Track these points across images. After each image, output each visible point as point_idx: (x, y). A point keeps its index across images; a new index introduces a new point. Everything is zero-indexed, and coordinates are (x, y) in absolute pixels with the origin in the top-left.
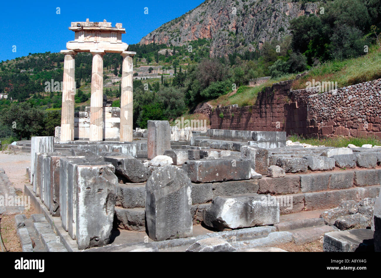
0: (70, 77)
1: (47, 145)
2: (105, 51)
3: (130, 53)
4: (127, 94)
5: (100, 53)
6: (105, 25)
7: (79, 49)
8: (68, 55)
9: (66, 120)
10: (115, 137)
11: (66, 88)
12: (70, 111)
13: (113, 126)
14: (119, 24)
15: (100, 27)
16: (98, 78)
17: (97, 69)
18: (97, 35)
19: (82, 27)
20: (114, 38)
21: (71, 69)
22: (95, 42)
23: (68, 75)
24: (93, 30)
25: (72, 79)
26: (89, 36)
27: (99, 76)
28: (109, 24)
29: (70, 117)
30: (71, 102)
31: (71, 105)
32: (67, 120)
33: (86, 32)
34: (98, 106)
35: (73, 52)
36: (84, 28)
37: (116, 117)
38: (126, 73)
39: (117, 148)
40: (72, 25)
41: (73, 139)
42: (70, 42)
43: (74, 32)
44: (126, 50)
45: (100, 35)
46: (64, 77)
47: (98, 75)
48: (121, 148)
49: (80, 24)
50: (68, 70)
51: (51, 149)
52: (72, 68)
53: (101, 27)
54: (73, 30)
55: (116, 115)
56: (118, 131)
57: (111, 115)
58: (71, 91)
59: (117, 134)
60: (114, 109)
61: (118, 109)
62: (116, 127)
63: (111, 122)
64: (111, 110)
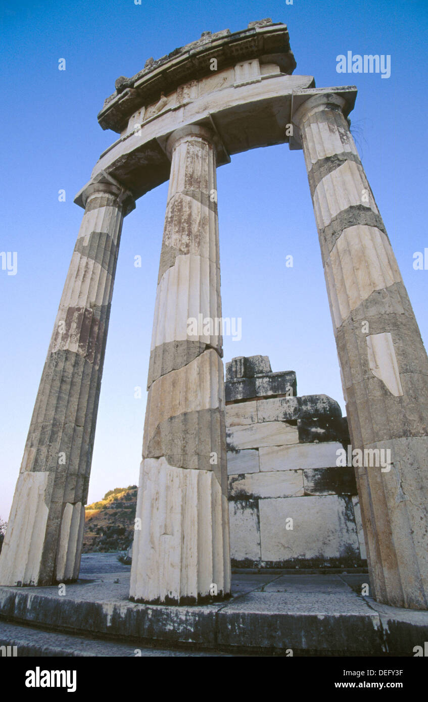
0: (85, 259)
6: (207, 41)
8: (91, 197)
10: (332, 552)
12: (59, 398)
13: (312, 484)
15: (188, 52)
17: (183, 181)
18: (186, 91)
21: (94, 234)
22: (178, 106)
23: (79, 256)
26: (159, 104)
29: (53, 433)
30: (73, 359)
31: (70, 370)
32: (38, 452)
37: (322, 439)
38: (328, 159)
50: (82, 239)
52: (99, 231)
55: (320, 431)
56: (341, 514)
57: (298, 433)
58: (79, 309)
59: (338, 528)
60: (306, 405)
61: (324, 403)
62: (330, 492)
63: (303, 470)
64: (295, 409)
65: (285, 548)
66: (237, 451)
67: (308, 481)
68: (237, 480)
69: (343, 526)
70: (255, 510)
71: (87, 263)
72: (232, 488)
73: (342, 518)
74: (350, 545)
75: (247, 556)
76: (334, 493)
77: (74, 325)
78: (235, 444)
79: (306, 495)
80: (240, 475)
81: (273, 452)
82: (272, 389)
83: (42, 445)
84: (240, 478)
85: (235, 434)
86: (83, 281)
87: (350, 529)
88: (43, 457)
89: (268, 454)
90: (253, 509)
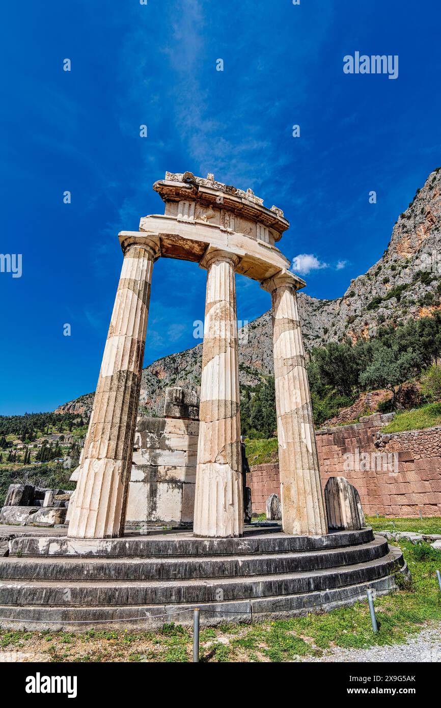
0: (140, 302)
6: (251, 199)
8: (139, 247)
15: (241, 198)
18: (227, 218)
19: (197, 186)
20: (263, 235)
23: (136, 296)
25: (144, 309)
26: (208, 215)
28: (260, 201)
31: (134, 388)
35: (158, 241)
42: (153, 217)
45: (234, 219)
47: (231, 309)
50: (136, 282)
66: (173, 451)
68: (170, 469)
70: (181, 490)
72: (166, 475)
75: (173, 519)
78: (171, 446)
80: (173, 467)
84: (173, 469)
85: (172, 439)
86: (140, 320)
90: (179, 489)
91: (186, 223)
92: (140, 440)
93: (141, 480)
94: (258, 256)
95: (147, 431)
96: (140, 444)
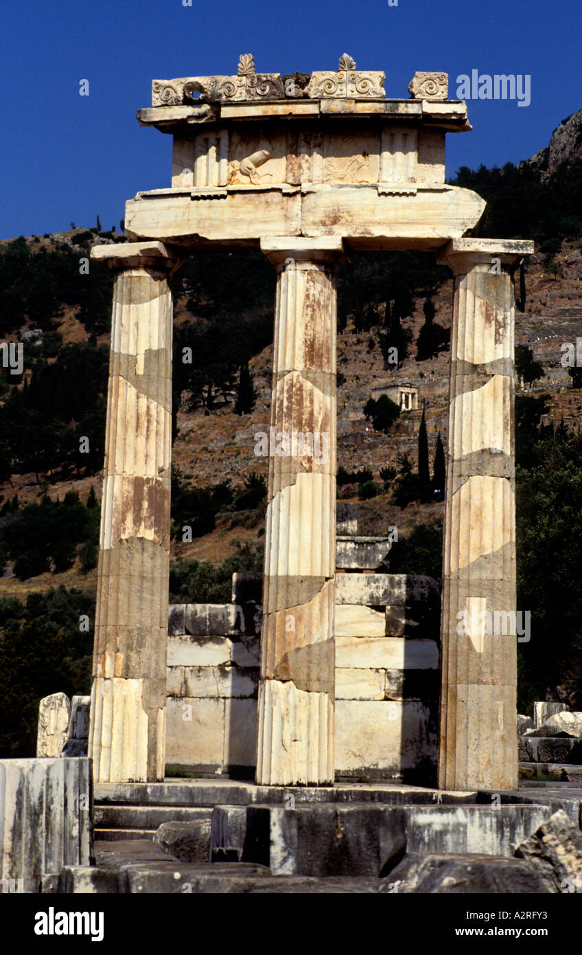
0: (143, 401)
1: (57, 807)
2: (344, 240)
3: (496, 246)
4: (476, 496)
5: (320, 257)
6: (349, 90)
7: (196, 235)
8: (134, 273)
9: (121, 656)
11: (118, 469)
13: (394, 688)
14: (432, 74)
15: (317, 102)
16: (307, 403)
17: (300, 351)
18: (303, 150)
19: (217, 106)
20: (399, 155)
21: (149, 352)
22: (292, 190)
23: (132, 391)
24: (276, 118)
25: (153, 412)
26: (257, 155)
27: (311, 394)
28: (374, 81)
30: (150, 551)
31: (148, 564)
32: (128, 658)
33: (236, 139)
34: (305, 572)
35: (165, 253)
36: (227, 112)
38: (475, 367)
39: (437, 827)
40: (156, 99)
41: (160, 774)
42: (145, 197)
43: (170, 137)
44: (470, 233)
45: (319, 146)
46: (111, 400)
47: (308, 385)
48: (460, 829)
49: (201, 89)
50: (132, 360)
51: (75, 832)
52: (155, 347)
53: (323, 103)
54: (164, 126)
55: (414, 625)
56: (423, 724)
57: (384, 623)
58: (148, 480)
59: (417, 739)
60: (400, 588)
61: (423, 587)
62: (415, 699)
63: (386, 670)
64: (385, 592)
65: (356, 756)
67: (391, 683)
69: (424, 736)
71: (148, 407)
73: (424, 728)
74: (429, 757)
76: (418, 699)
77: (145, 504)
79: (386, 699)
81: (351, 645)
82: (358, 559)
83: (132, 650)
86: (147, 438)
87: (432, 739)
88: (133, 663)
89: (345, 646)
91: (210, 198)
92: (243, 619)
93: (248, 695)
94: (377, 232)
95: (254, 601)
96: (243, 628)
